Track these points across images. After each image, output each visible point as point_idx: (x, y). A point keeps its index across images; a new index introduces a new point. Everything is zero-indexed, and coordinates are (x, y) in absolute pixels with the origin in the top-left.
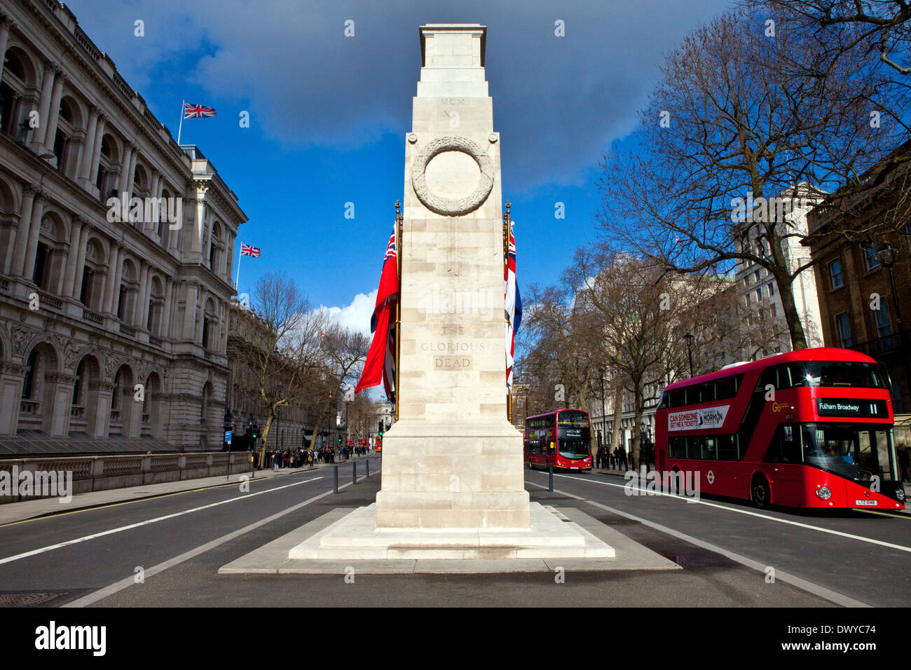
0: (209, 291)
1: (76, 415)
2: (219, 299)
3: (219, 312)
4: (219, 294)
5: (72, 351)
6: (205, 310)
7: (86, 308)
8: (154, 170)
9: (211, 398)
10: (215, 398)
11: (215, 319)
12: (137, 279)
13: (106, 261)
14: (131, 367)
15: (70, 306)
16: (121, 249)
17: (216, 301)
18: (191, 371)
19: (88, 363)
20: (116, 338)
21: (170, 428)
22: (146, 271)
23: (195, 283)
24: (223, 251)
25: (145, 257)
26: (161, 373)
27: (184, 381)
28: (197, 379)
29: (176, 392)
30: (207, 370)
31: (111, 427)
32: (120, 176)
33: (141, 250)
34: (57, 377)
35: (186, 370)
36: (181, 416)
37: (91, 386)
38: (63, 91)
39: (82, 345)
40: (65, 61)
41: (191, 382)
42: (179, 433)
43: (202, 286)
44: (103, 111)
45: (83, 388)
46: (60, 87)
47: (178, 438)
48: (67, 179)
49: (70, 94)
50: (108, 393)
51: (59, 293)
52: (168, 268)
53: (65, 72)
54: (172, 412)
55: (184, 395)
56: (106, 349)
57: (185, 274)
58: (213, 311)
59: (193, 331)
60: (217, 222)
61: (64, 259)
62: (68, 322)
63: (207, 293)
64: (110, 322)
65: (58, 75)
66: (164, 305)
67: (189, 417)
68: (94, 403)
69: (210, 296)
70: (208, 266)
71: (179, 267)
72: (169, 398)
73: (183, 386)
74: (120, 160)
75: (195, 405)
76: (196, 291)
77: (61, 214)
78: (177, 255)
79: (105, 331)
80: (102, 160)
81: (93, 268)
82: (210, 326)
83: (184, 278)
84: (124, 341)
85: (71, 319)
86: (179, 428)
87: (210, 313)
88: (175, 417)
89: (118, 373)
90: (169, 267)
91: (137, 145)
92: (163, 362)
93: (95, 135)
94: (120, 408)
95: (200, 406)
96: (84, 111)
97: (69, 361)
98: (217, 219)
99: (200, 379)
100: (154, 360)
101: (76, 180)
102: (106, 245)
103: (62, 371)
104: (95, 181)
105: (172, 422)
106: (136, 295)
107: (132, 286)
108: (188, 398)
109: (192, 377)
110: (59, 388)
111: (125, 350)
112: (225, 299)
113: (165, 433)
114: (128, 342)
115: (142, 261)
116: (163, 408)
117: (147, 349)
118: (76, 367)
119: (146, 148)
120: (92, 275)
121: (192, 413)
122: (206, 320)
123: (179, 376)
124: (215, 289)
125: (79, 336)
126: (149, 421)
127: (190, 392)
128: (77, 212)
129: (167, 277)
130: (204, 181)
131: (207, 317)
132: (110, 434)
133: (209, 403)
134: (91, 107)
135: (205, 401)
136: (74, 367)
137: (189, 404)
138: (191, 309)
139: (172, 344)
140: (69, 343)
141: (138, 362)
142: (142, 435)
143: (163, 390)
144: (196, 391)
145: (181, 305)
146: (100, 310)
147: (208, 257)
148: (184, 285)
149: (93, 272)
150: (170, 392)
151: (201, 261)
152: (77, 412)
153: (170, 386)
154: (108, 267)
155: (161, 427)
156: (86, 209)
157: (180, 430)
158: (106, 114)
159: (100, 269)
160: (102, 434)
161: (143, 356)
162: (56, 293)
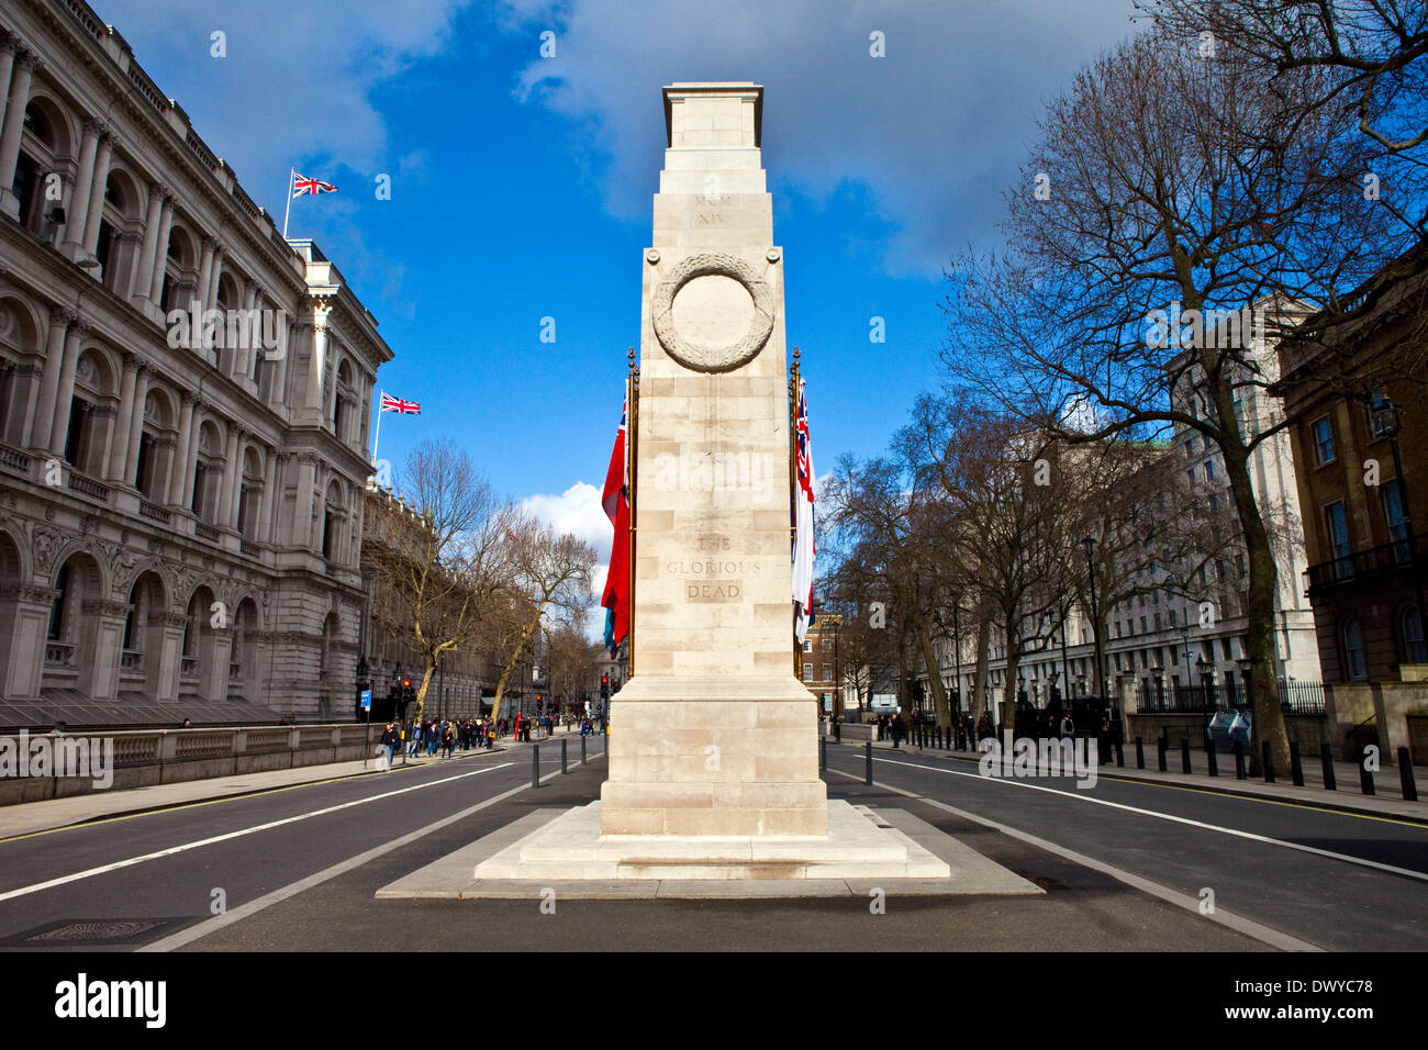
0: (333, 469)
1: (129, 665)
2: (349, 481)
3: (349, 503)
4: (349, 475)
5: (123, 565)
6: (326, 500)
7: (144, 498)
9: (337, 638)
10: (342, 638)
11: (343, 514)
13: (175, 425)
14: (213, 589)
15: (120, 495)
17: (345, 485)
18: (306, 596)
19: (148, 585)
20: (190, 545)
21: (272, 685)
22: (235, 440)
23: (311, 458)
24: (354, 405)
25: (234, 417)
26: (259, 599)
27: (294, 611)
28: (315, 607)
29: (283, 628)
30: (330, 594)
31: (182, 684)
34: (101, 607)
35: (298, 595)
36: (290, 667)
37: (153, 620)
39: (138, 556)
41: (304, 612)
42: (287, 693)
43: (322, 461)
45: (140, 623)
47: (285, 701)
50: (177, 631)
51: (104, 475)
52: (269, 434)
54: (276, 660)
55: (294, 633)
56: (173, 562)
57: (296, 444)
58: (339, 500)
59: (309, 533)
61: (111, 423)
62: (119, 520)
63: (330, 473)
64: (180, 519)
67: (304, 669)
68: (155, 646)
69: (335, 477)
70: (332, 430)
71: (286, 432)
72: (272, 638)
73: (291, 620)
75: (312, 650)
76: (313, 469)
78: (283, 413)
79: (173, 534)
81: (154, 434)
82: (335, 525)
83: (294, 449)
84: (202, 549)
86: (287, 685)
88: (281, 668)
89: (193, 600)
90: (271, 431)
92: (262, 582)
94: (196, 654)
95: (319, 650)
97: (119, 582)
99: (319, 609)
100: (248, 577)
103: (108, 598)
105: (276, 676)
106: (220, 477)
107: (213, 463)
108: (300, 638)
109: (306, 604)
110: (104, 623)
111: (204, 563)
113: (265, 693)
114: (207, 551)
115: (230, 423)
116: (261, 654)
117: (237, 561)
118: (128, 591)
120: (153, 446)
121: (306, 662)
122: (328, 514)
123: (286, 604)
124: (341, 464)
125: (133, 542)
127: (303, 629)
129: (268, 448)
131: (329, 511)
132: (181, 696)
133: (334, 646)
135: (328, 644)
136: (125, 591)
137: (302, 648)
138: (306, 498)
139: (276, 553)
140: (119, 553)
141: (224, 582)
142: (229, 697)
143: (261, 626)
144: (312, 627)
145: (290, 492)
146: (165, 501)
148: (294, 458)
150: (272, 629)
151: (321, 422)
152: (130, 659)
153: (272, 620)
154: (177, 434)
155: (258, 683)
157: (288, 689)
159: (164, 437)
160: (168, 696)
161: (231, 573)
162: (98, 475)
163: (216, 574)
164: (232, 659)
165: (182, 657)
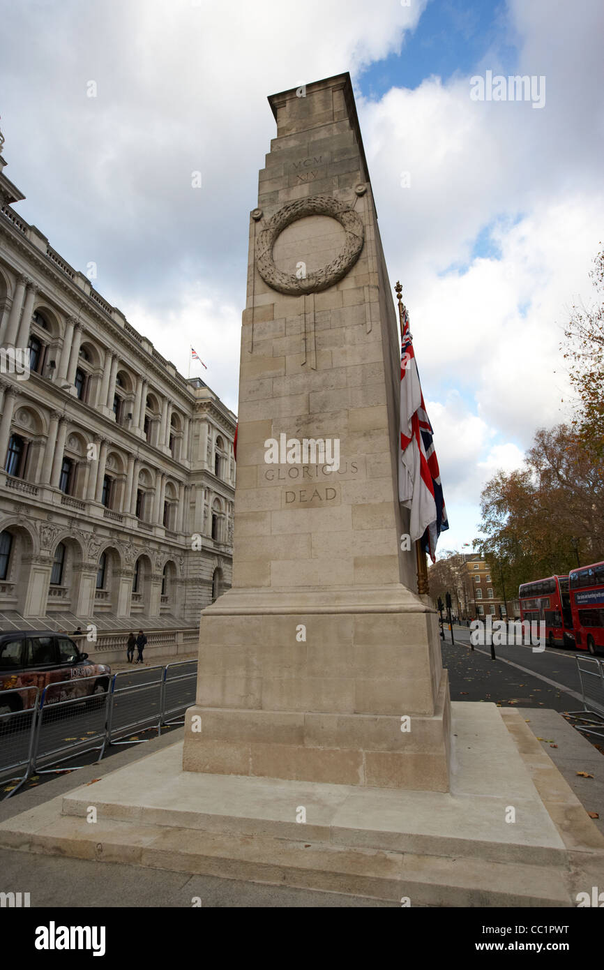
0: (215, 492)
1: (102, 597)
2: (225, 498)
3: (226, 510)
4: (224, 495)
5: (95, 544)
6: (212, 508)
7: (106, 508)
8: (163, 397)
9: (222, 581)
10: (225, 581)
11: (222, 515)
12: (153, 485)
13: (125, 471)
14: (150, 556)
15: (92, 507)
16: (136, 460)
17: (223, 501)
18: (202, 559)
19: (109, 555)
20: (134, 533)
21: (186, 607)
22: (160, 478)
23: (202, 486)
24: (226, 459)
25: (158, 466)
26: (177, 561)
27: (197, 567)
28: (208, 565)
29: (190, 577)
30: (216, 558)
31: (132, 607)
32: (134, 403)
33: (154, 461)
34: (82, 566)
35: (197, 558)
36: (194, 598)
37: (115, 573)
38: (81, 339)
39: (103, 539)
40: (82, 315)
41: (201, 568)
42: (193, 612)
43: (208, 488)
44: (116, 351)
45: (108, 575)
46: (79, 335)
47: (192, 616)
48: (89, 407)
49: (88, 340)
50: (129, 579)
51: (84, 498)
52: (179, 475)
53: (82, 323)
54: (188, 594)
55: (196, 579)
56: (126, 542)
57: (194, 480)
58: (220, 509)
59: (202, 525)
60: (219, 437)
61: (87, 469)
62: (89, 520)
63: (214, 494)
64: (128, 520)
65: (77, 326)
66: (178, 506)
67: (202, 598)
68: (116, 587)
69: (217, 496)
70: (213, 472)
71: (188, 474)
72: (185, 582)
73: (195, 572)
74: (134, 391)
75: (207, 588)
76: (204, 492)
77: (84, 434)
78: (187, 464)
79: (124, 527)
80: (118, 390)
81: (114, 476)
82: (219, 521)
83: (193, 482)
84: (141, 535)
85: (92, 517)
86: (193, 607)
87: (218, 511)
88: (189, 598)
89: (138, 562)
90: (181, 474)
91: (147, 378)
92: (179, 553)
93: (111, 371)
94: (141, 591)
95: (211, 588)
96: (101, 352)
97: (92, 553)
98: (220, 434)
99: (211, 566)
100: (170, 550)
101: (96, 407)
102: (124, 457)
103: (86, 562)
104: (112, 407)
105: (188, 602)
106: (152, 498)
107: (149, 491)
108: (202, 582)
109: (202, 563)
110: (84, 575)
111: (143, 543)
112: (230, 498)
113: (183, 612)
114: (144, 536)
115: (156, 469)
116: (179, 590)
117: (163, 541)
118: (99, 557)
119: (155, 380)
120: (114, 482)
121: (204, 594)
122: (214, 516)
123: (192, 563)
124: (220, 489)
125: (100, 532)
126: (168, 602)
127: (201, 577)
128: (97, 431)
129: (180, 482)
130: (205, 403)
131: (215, 513)
132: (132, 614)
133: (220, 585)
134: (106, 349)
135: (217, 585)
136: (97, 557)
137: (200, 587)
138: (200, 507)
139: (186, 537)
140: (92, 537)
141: (156, 553)
142: (161, 614)
143: (179, 576)
144: (207, 575)
145: (192, 505)
146: (121, 511)
147: (213, 464)
148: (193, 487)
149: (115, 480)
150: (185, 576)
151: (206, 467)
152: (102, 595)
153: (185, 572)
154: (126, 476)
155: (178, 606)
156: (104, 429)
157: (194, 609)
158: (119, 354)
159: (120, 477)
160: (124, 614)
161: (159, 548)
162: (81, 497)
163: (152, 549)
164: (162, 594)
165: (132, 593)
